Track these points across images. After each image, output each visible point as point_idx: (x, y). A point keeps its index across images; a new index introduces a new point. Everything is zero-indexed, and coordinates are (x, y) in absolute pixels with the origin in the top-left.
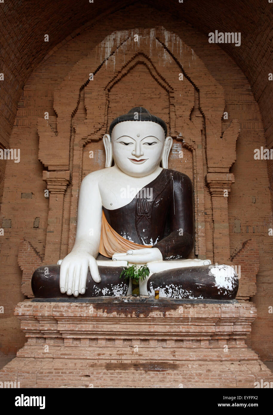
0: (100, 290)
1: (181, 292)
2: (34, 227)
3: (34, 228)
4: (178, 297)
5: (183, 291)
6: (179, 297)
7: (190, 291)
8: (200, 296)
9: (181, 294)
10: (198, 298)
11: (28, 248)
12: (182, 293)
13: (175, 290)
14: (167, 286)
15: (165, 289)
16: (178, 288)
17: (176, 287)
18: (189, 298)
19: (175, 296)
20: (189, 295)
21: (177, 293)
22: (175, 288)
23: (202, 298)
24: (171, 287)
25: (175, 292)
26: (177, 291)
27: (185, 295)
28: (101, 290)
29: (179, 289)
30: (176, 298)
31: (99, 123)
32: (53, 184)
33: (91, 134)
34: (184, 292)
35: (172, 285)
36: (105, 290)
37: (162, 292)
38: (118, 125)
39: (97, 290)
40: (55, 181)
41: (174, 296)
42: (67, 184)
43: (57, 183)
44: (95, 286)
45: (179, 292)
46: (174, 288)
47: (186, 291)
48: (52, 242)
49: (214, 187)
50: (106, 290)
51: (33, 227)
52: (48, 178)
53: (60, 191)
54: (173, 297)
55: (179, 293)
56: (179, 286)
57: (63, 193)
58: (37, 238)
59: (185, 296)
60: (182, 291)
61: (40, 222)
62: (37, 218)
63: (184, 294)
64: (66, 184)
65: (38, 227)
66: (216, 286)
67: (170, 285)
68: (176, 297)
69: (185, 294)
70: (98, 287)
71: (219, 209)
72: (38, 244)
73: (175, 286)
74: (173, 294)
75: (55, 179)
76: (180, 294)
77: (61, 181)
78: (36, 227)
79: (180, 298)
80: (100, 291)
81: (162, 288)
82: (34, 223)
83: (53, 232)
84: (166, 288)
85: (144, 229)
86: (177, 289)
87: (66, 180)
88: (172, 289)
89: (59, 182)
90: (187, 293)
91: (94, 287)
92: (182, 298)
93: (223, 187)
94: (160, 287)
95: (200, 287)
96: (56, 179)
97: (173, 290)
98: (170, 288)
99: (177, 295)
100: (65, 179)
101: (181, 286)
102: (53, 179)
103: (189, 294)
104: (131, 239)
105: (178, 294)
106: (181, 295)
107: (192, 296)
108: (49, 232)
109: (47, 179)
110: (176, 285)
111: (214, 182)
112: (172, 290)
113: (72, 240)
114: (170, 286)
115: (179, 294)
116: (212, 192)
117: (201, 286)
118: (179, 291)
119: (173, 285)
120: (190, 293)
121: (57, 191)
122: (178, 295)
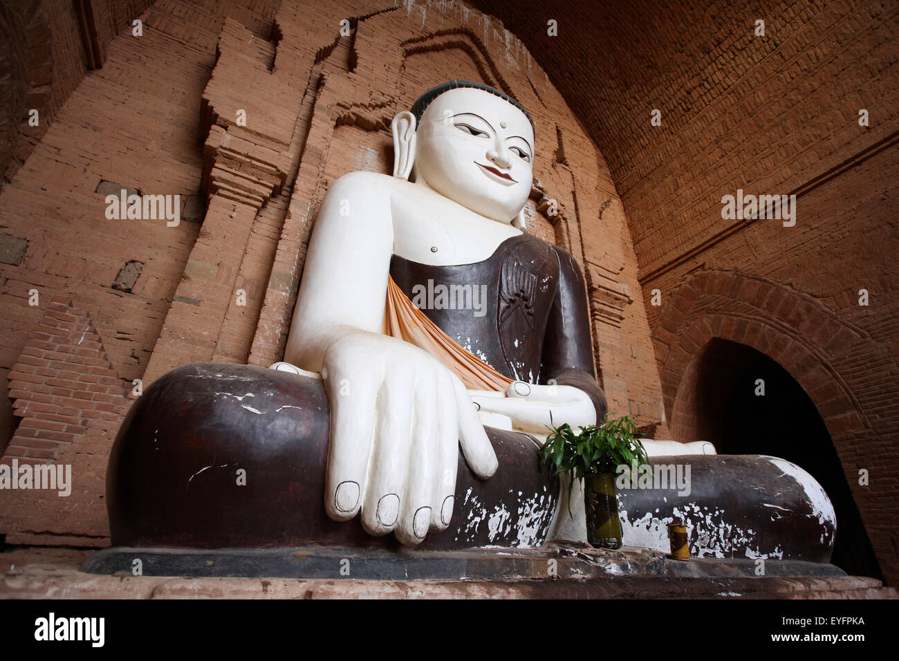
0: (484, 512)
1: (722, 532)
2: (114, 287)
3: (114, 291)
4: (711, 551)
5: (730, 528)
6: (714, 553)
7: (750, 532)
8: (776, 550)
9: (722, 539)
10: (771, 555)
11: (78, 336)
12: (725, 538)
13: (704, 526)
14: (676, 512)
15: (670, 520)
16: (713, 519)
17: (705, 513)
18: (747, 555)
19: (703, 547)
20: (747, 544)
21: (711, 537)
22: (704, 519)
23: (780, 555)
24: (691, 515)
25: (703, 531)
26: (711, 531)
27: (735, 546)
28: (487, 516)
29: (716, 521)
30: (706, 554)
31: (383, 94)
32: (233, 171)
33: (361, 104)
34: (733, 536)
35: (693, 506)
36: (498, 514)
37: (658, 533)
38: (451, 92)
39: (477, 514)
40: (241, 163)
41: (697, 549)
42: (275, 185)
43: (245, 171)
44: (469, 492)
45: (718, 532)
46: (699, 519)
47: (738, 529)
48: (185, 334)
49: (599, 301)
50: (501, 517)
51: (109, 284)
52: (225, 149)
53: (248, 197)
54: (697, 554)
55: (715, 538)
56: (717, 513)
57: (259, 204)
58: (115, 321)
59: (733, 549)
60: (726, 531)
61: (143, 276)
62: (133, 261)
63: (730, 540)
64: (272, 186)
65: (129, 291)
66: (815, 514)
67: (687, 509)
68: (707, 550)
69: (735, 541)
70: (478, 500)
71: (608, 348)
72: (115, 341)
73: (702, 510)
74: (695, 541)
75: (243, 158)
76: (720, 542)
77: (262, 170)
78: (123, 287)
79: (720, 555)
80: (484, 517)
81: (661, 516)
82: (118, 275)
83: (197, 303)
84: (674, 516)
85: (517, 341)
86: (708, 521)
87: (278, 170)
88: (695, 520)
89: (254, 170)
90: (739, 536)
91: (466, 499)
92: (726, 555)
93: (612, 305)
94: (655, 515)
95: (779, 517)
96: (248, 160)
97: (696, 526)
98: (686, 517)
99: (709, 546)
100: (274, 169)
101: (723, 511)
102: (238, 156)
103: (745, 540)
104: (485, 358)
105: (712, 540)
106: (723, 545)
107: (755, 550)
108: (181, 299)
109: (220, 149)
110: (706, 508)
111: (601, 289)
112: (692, 527)
113: (266, 338)
114: (688, 512)
115: (715, 541)
116: (596, 310)
117: (781, 512)
118: (716, 529)
119: (697, 509)
120: (748, 536)
121: (238, 194)
122: (712, 546)
